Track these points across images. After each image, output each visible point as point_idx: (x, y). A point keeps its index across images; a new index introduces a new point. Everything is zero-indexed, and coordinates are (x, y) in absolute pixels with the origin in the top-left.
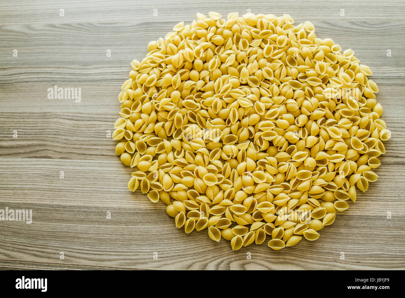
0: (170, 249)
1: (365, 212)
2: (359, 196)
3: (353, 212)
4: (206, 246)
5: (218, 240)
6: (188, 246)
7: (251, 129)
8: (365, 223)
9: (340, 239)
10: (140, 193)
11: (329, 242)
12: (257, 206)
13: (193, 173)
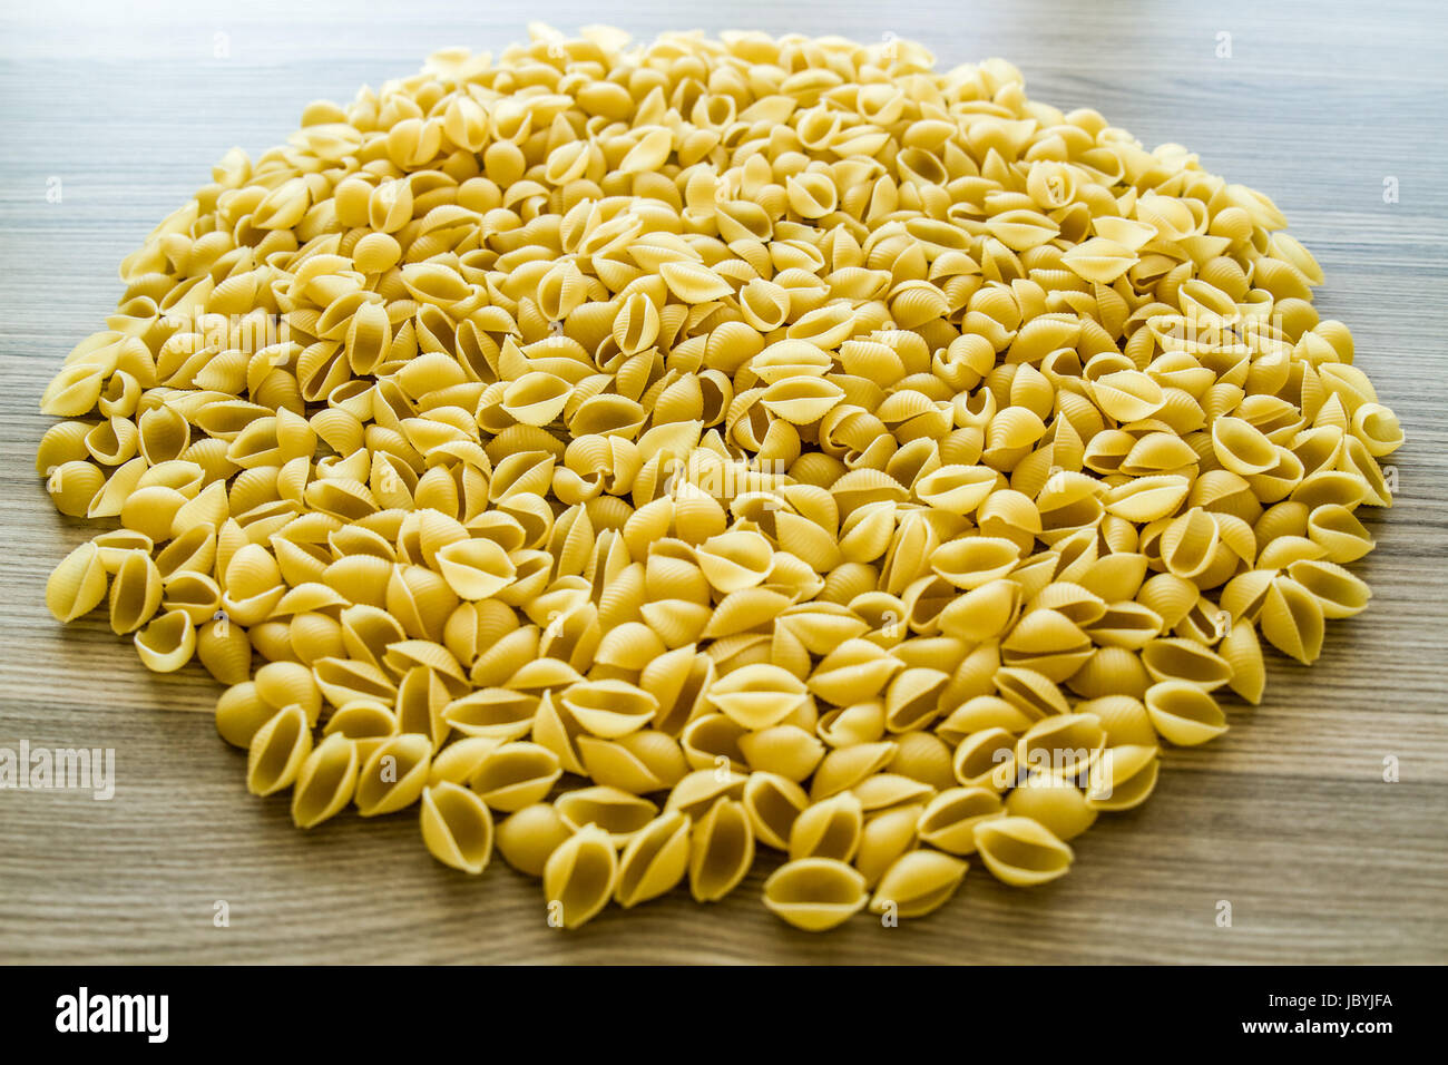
0: (190, 910)
1: (1319, 759)
2: (1278, 684)
3: (1255, 757)
4: (399, 899)
5: (475, 867)
6: (295, 899)
7: (717, 378)
8: (1331, 810)
9: (1192, 890)
10: (103, 637)
11: (1131, 907)
12: (714, 692)
13: (393, 543)
